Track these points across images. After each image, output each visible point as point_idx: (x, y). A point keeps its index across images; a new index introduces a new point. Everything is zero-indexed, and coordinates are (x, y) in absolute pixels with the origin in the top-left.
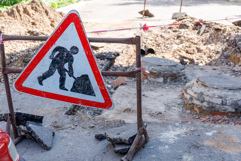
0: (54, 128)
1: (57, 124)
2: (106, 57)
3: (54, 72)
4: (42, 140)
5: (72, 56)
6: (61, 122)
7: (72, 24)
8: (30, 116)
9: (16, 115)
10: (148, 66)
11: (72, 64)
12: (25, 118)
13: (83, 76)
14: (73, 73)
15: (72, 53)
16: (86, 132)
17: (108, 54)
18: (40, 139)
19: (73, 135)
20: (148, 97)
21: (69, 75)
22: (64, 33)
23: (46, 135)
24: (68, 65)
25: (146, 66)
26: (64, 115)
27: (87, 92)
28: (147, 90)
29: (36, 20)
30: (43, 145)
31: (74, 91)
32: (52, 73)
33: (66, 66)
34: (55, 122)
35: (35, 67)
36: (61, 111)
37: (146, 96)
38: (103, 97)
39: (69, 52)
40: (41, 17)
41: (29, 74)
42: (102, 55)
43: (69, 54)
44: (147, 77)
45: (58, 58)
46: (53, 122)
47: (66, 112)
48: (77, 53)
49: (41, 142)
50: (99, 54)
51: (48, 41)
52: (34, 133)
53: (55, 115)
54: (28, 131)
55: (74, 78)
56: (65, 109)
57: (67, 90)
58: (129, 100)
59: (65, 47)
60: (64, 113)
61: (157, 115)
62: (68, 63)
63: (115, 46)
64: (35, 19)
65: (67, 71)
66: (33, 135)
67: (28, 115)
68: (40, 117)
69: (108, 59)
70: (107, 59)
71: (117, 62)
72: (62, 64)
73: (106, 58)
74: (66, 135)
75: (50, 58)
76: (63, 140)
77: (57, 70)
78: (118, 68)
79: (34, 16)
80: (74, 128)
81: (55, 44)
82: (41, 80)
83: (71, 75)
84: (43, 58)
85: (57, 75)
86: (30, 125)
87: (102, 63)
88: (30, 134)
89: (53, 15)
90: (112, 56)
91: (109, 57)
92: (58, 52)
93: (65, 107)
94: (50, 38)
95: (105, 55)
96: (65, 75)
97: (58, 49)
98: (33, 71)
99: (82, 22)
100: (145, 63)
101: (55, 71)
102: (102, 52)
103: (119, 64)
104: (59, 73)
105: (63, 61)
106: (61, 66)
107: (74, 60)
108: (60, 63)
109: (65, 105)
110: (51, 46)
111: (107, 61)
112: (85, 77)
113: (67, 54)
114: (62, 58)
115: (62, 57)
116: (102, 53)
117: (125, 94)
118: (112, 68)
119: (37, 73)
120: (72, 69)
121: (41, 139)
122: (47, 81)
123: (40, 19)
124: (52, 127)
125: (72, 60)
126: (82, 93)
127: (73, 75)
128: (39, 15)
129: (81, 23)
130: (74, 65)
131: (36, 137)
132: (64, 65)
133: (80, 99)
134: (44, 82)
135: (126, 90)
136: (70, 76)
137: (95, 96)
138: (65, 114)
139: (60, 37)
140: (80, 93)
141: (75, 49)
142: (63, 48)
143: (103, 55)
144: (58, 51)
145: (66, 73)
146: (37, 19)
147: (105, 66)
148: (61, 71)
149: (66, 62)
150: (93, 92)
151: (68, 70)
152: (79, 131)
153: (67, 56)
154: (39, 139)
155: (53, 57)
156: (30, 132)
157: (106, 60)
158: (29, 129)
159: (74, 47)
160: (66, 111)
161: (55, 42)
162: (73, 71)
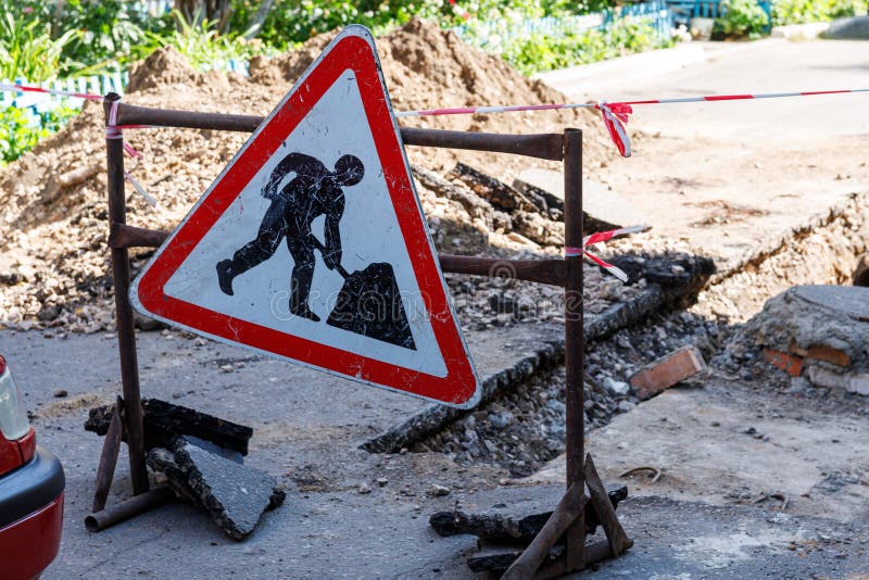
0: (295, 484)
1: (314, 475)
2: (645, 271)
3: (275, 248)
4: (220, 504)
5: (341, 191)
6: (333, 469)
7: (349, 73)
8: (198, 420)
9: (146, 408)
10: (817, 319)
11: (338, 220)
12: (179, 422)
13: (374, 268)
14: (339, 255)
15: (340, 179)
16: (408, 506)
17: (657, 258)
18: (212, 496)
19: (355, 510)
20: (767, 440)
21: (326, 261)
22: (319, 104)
23: (244, 490)
24: (326, 224)
25: (802, 316)
26: (354, 449)
27: (385, 330)
28: (781, 417)
29: (406, 106)
30: (219, 522)
31: (338, 325)
32: (269, 249)
33: (318, 227)
34: (306, 467)
35: (213, 224)
36: (350, 436)
37: (760, 437)
38: (444, 355)
39: (329, 174)
40: (427, 95)
41: (190, 248)
42: (629, 259)
43: (331, 183)
44: (804, 368)
45: (293, 196)
46: (302, 467)
47: (366, 441)
48: (357, 182)
49: (215, 510)
50: (616, 255)
51: (262, 133)
52: (198, 475)
53: (321, 445)
54: (176, 466)
55: (343, 273)
56: (369, 431)
57: (316, 319)
58: (671, 443)
59: (318, 158)
60: (361, 443)
61: (760, 501)
62: (324, 216)
63: (726, 235)
64: (401, 99)
65: (318, 246)
66: (193, 483)
67: (191, 412)
68: (235, 429)
69: (650, 279)
70: (648, 281)
71: (709, 304)
72: (304, 218)
73: (642, 277)
74: (327, 507)
75: (265, 196)
76: (308, 521)
77: (285, 238)
78: (698, 326)
79: (399, 87)
80: (369, 492)
81: (285, 145)
82: (228, 272)
83: (334, 261)
84: (241, 194)
85: (282, 260)
86: (189, 448)
87: (613, 290)
88: (184, 477)
89: (498, 93)
90: (670, 271)
91: (659, 270)
92: (292, 175)
93: (370, 427)
94: (268, 121)
95: (641, 260)
96: (312, 260)
97: (294, 161)
98: (203, 240)
99: (381, 69)
100: (805, 305)
101: (278, 243)
102: (635, 248)
103: (713, 313)
104: (293, 252)
105: (307, 208)
106: (300, 223)
107: (346, 206)
108: (297, 214)
109: (375, 421)
110: (272, 152)
111: (645, 288)
112: (381, 275)
113: (323, 183)
114: (306, 198)
115: (306, 191)
116: (632, 253)
117: (670, 419)
118: (669, 324)
119: (216, 246)
120: (338, 241)
121: (219, 498)
122: (248, 281)
123: (426, 101)
124: (290, 481)
125: (339, 208)
126: (369, 334)
127: (339, 261)
128: (420, 87)
129: (379, 73)
130: (344, 226)
131: (201, 490)
132: (312, 225)
133: (360, 358)
134: (238, 282)
135: (683, 408)
136: (331, 267)
137: (413, 346)
138: (361, 447)
139: (304, 120)
140: (360, 333)
141: (350, 168)
142: (312, 160)
143: (635, 263)
144: (294, 169)
145: (317, 253)
146: (409, 102)
147: (622, 305)
148: (298, 244)
149: (319, 214)
150: (408, 332)
151: (323, 241)
152: (383, 502)
153: (322, 192)
154: (211, 499)
155: (275, 191)
156: (184, 470)
157: (642, 282)
158: (183, 458)
159: (347, 157)
160: (369, 438)
161: (285, 137)
162: (340, 247)
